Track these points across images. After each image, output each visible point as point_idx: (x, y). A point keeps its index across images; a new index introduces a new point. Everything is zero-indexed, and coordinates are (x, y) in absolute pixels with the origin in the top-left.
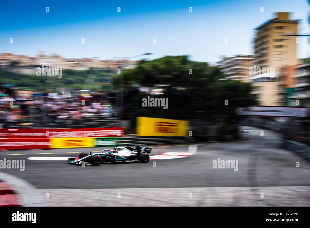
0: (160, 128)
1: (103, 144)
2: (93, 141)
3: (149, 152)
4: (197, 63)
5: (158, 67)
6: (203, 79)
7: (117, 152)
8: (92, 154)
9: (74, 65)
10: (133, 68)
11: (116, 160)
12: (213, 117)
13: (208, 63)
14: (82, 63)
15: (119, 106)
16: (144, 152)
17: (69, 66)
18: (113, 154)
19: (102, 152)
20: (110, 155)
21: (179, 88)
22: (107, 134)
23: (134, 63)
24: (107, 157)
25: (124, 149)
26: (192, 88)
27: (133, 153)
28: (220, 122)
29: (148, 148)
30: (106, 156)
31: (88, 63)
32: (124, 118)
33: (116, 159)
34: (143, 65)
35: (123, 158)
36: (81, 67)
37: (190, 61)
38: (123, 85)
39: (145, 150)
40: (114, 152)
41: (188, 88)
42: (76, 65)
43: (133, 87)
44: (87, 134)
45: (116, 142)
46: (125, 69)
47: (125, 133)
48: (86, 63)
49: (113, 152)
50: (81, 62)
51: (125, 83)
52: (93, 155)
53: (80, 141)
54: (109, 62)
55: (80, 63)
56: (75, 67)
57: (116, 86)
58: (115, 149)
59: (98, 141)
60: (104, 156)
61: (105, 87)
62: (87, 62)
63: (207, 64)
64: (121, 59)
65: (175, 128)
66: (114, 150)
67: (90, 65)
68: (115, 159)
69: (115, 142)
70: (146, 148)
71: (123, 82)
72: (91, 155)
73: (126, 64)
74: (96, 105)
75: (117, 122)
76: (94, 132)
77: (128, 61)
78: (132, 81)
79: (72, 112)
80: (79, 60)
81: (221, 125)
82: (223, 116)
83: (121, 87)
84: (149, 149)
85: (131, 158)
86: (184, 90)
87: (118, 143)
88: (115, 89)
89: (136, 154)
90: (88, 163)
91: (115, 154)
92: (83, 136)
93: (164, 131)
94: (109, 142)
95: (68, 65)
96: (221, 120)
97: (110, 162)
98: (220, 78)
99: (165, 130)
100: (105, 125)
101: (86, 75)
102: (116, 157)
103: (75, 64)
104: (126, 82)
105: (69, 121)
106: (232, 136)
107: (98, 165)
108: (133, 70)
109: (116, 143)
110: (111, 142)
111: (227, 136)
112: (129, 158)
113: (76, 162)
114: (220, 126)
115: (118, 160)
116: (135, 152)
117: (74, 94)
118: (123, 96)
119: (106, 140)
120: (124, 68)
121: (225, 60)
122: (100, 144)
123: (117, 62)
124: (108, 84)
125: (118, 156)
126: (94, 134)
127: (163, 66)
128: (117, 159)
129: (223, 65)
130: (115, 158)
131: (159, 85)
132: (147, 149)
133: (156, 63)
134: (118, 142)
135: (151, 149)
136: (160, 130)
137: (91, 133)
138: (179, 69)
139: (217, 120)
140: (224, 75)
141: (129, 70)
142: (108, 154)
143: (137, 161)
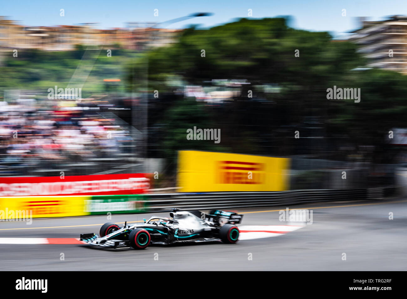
0: (228, 173)
1: (106, 208)
2: (85, 203)
3: (238, 222)
4: (307, 32)
5: (223, 44)
6: (321, 68)
7: (177, 223)
8: (129, 227)
9: (41, 41)
10: (168, 46)
11: (176, 239)
12: (343, 148)
13: (331, 34)
14: (59, 36)
15: (139, 128)
16: (229, 223)
17: (31, 43)
18: (169, 227)
19: (147, 222)
20: (165, 230)
21: (268, 89)
22: (114, 188)
23: (169, 35)
24: (159, 233)
25: (189, 215)
26: (296, 88)
27: (206, 224)
28: (354, 160)
29: (235, 214)
30: (156, 230)
31: (70, 36)
32: (151, 154)
33: (177, 237)
34: (190, 40)
35: (189, 235)
36: (57, 44)
37: (292, 30)
38: (146, 82)
39: (230, 218)
40: (171, 222)
41: (286, 89)
42: (46, 41)
43: (170, 86)
44: (70, 187)
45: (134, 204)
46: (152, 47)
47: (151, 185)
48: (66, 36)
49: (169, 222)
50: (57, 34)
51: (150, 79)
52: (131, 228)
53: (56, 203)
54: (119, 34)
55: (56, 36)
56: (43, 43)
57: (133, 85)
58: (172, 215)
59: (94, 202)
60: (152, 230)
61: (108, 87)
62: (69, 34)
63: (329, 35)
64: (143, 27)
65: (259, 174)
66: (171, 219)
67: (75, 40)
68: (175, 236)
69: (131, 204)
70: (232, 215)
71: (147, 76)
72: (127, 228)
73: (153, 38)
74: (91, 126)
75: (135, 162)
76: (84, 185)
77: (158, 30)
78: (168, 72)
79: (39, 142)
80: (51, 30)
81: (357, 166)
82: (364, 146)
83: (142, 86)
84: (239, 217)
85: (203, 234)
86: (278, 92)
87: (136, 207)
88: (130, 91)
89: (211, 225)
90: (125, 244)
91: (173, 226)
92: (63, 193)
93: (237, 180)
94: (120, 205)
95: (30, 41)
96: (358, 157)
97: (164, 243)
98: (356, 66)
99: (240, 178)
100: (109, 168)
101: (68, 61)
102: (176, 232)
103: (43, 38)
104: (154, 76)
105: (33, 162)
106: (380, 189)
107: (143, 248)
108: (168, 49)
109: (132, 206)
110: (123, 205)
111: (371, 190)
112: (199, 235)
113: (99, 242)
114: (357, 168)
115: (180, 239)
116: (209, 223)
117: (43, 102)
118: (146, 105)
119: (112, 202)
120: (150, 45)
121: (365, 27)
122: (100, 209)
123: (134, 33)
124: (115, 80)
125: (179, 231)
126: (85, 189)
127: (233, 42)
128: (179, 236)
129: (361, 37)
130: (174, 234)
131: (226, 82)
132: (234, 217)
133: (217, 35)
134: (137, 205)
135: (241, 215)
136: (228, 179)
137: (80, 186)
138: (268, 47)
139: (351, 157)
140: (364, 58)
141: (159, 50)
142: (159, 226)
143: (216, 240)
